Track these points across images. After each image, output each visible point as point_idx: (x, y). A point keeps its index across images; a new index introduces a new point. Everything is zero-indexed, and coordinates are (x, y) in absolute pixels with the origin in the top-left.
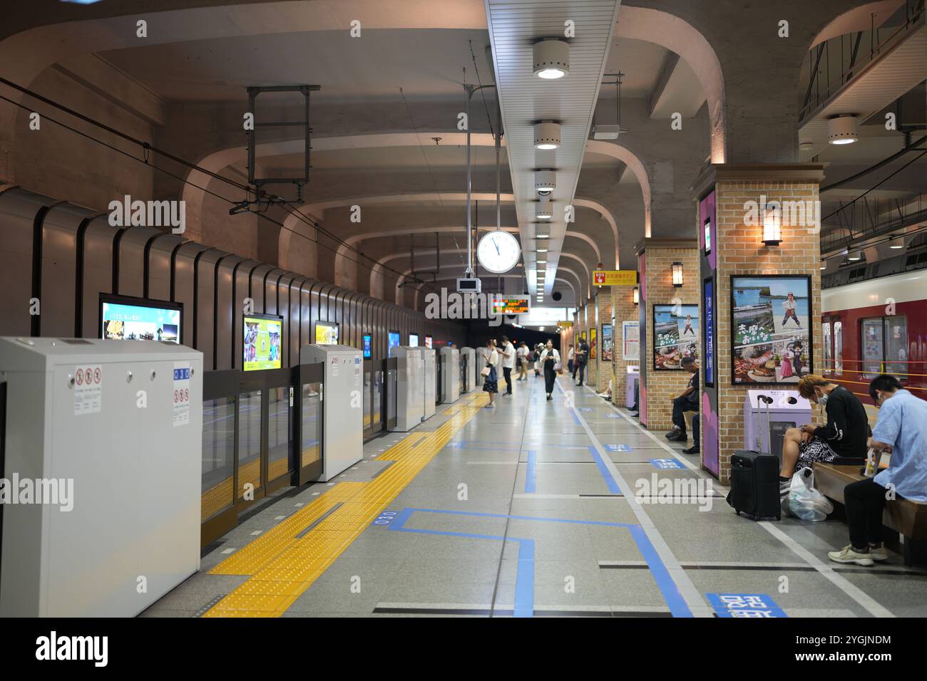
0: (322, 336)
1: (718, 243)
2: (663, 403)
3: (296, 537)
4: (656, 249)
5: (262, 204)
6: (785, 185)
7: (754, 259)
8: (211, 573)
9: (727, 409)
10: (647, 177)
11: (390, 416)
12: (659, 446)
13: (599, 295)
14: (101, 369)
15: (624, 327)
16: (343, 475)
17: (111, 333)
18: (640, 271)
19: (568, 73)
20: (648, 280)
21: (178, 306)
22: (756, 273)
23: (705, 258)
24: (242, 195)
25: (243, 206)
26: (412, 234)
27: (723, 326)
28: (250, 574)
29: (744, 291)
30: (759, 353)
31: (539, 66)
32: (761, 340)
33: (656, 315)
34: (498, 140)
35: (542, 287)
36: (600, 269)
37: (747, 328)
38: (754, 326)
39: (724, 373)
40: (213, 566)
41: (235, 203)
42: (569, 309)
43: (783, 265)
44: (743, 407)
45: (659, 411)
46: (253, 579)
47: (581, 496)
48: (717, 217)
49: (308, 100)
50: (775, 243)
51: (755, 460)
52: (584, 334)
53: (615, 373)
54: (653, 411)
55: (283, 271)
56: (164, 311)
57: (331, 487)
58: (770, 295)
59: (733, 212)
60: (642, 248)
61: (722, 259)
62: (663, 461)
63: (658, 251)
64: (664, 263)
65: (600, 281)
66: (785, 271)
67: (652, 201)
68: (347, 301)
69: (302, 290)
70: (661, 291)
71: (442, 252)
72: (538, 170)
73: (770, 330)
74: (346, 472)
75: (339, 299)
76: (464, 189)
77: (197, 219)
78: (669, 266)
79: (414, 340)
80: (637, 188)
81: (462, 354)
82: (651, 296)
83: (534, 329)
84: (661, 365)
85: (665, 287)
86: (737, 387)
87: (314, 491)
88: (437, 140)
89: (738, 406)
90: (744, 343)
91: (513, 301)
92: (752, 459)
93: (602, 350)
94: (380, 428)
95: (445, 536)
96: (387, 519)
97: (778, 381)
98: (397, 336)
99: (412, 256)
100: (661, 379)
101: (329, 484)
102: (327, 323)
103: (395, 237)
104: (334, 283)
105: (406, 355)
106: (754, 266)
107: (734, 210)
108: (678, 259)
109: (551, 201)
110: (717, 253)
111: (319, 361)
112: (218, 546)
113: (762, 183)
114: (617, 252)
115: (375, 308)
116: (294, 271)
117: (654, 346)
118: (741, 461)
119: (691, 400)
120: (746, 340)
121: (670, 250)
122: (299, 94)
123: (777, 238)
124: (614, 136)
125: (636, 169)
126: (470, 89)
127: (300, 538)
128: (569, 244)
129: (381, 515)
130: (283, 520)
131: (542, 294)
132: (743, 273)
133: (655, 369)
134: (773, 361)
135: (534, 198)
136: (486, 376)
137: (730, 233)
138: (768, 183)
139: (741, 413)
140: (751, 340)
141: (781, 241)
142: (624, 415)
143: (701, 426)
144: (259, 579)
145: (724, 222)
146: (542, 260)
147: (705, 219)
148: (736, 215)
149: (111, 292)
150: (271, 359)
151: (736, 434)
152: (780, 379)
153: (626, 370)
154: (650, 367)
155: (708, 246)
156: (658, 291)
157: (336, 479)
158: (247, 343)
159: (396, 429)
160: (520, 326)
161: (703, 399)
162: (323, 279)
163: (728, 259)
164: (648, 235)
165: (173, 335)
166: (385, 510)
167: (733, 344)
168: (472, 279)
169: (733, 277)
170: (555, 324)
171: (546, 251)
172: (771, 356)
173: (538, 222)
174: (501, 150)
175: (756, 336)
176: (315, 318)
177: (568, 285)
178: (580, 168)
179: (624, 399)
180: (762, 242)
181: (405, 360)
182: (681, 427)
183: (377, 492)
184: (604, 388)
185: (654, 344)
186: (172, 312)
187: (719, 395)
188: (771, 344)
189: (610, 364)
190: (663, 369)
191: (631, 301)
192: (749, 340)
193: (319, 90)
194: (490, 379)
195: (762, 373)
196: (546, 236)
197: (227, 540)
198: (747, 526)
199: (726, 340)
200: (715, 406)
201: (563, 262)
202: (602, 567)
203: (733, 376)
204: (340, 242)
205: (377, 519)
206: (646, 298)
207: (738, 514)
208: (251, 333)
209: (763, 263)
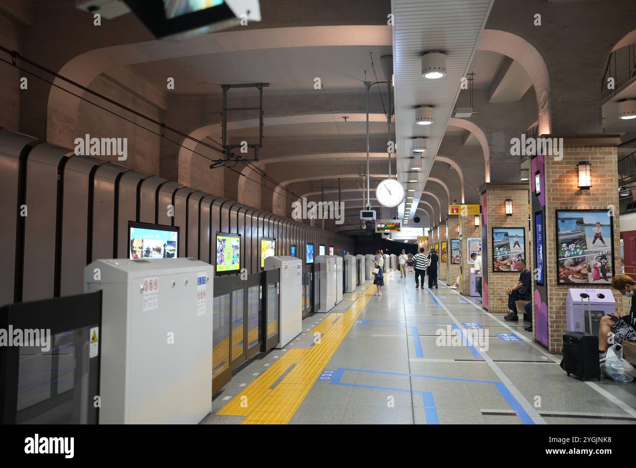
0: (265, 247)
1: (546, 188)
2: (499, 294)
3: (269, 389)
4: (494, 190)
5: (231, 161)
6: (593, 148)
7: (572, 199)
8: (219, 414)
9: (554, 301)
10: (487, 142)
11: (316, 303)
12: (500, 324)
13: (449, 220)
14: (158, 280)
15: (468, 242)
16: (291, 344)
17: (135, 248)
18: (482, 205)
19: (445, 74)
20: (488, 211)
21: (177, 229)
22: (574, 208)
23: (536, 198)
24: (218, 156)
25: (219, 163)
26: (322, 180)
27: (550, 244)
28: (245, 415)
29: (565, 221)
30: (576, 263)
31: (426, 70)
32: (577, 254)
33: (494, 234)
34: (389, 118)
35: (409, 214)
36: (455, 203)
37: (568, 246)
38: (573, 244)
39: (551, 277)
40: (220, 408)
41: (215, 161)
42: (425, 228)
43: (593, 203)
44: (565, 300)
45: (497, 299)
46: (248, 419)
47: (455, 360)
48: (546, 170)
49: (261, 93)
50: (587, 188)
51: (582, 338)
52: (437, 245)
53: (462, 273)
54: (493, 299)
55: (242, 205)
56: (167, 232)
57: (285, 352)
58: (583, 223)
59: (556, 167)
60: (484, 189)
61: (549, 199)
62: (505, 335)
63: (495, 191)
64: (499, 200)
65: (455, 211)
66: (594, 207)
67: (491, 158)
68: (280, 224)
69: (253, 217)
70: (497, 218)
71: (342, 191)
72: (415, 138)
73: (584, 247)
74: (293, 341)
75: (276, 223)
76: (364, 150)
77: (188, 171)
78: (503, 201)
79: (322, 250)
80: (479, 148)
81: (358, 259)
82: (490, 222)
83: (401, 242)
84: (498, 268)
85: (500, 216)
86: (561, 287)
87: (274, 355)
88: (345, 118)
89: (561, 299)
90: (566, 256)
91: (390, 224)
92: (579, 338)
93: (451, 256)
94: (310, 311)
95: (370, 389)
96: (328, 376)
97: (590, 282)
98: (312, 246)
99: (323, 194)
100: (498, 278)
101: (284, 350)
102: (268, 239)
103: (311, 182)
104: (272, 212)
105: (326, 261)
106: (572, 203)
107: (558, 166)
108: (509, 197)
109: (421, 158)
110: (546, 195)
111: (276, 268)
112: (220, 394)
113: (577, 147)
114: (463, 191)
115: (298, 228)
116: (248, 205)
117: (493, 256)
118: (571, 339)
119: (521, 293)
120: (567, 254)
121: (503, 191)
122: (256, 89)
123: (589, 185)
124: (469, 115)
125: (478, 135)
126: (368, 85)
127: (273, 389)
128: (429, 186)
129: (323, 373)
130: (259, 376)
131: (407, 218)
132: (564, 209)
133: (494, 271)
134: (586, 269)
135: (409, 156)
136: (376, 274)
137: (555, 181)
138: (581, 147)
139: (564, 304)
140: (571, 254)
141: (591, 186)
142: (470, 302)
143: (533, 312)
144: (252, 419)
145: (551, 174)
146: (410, 197)
147: (536, 171)
148: (559, 169)
149: (135, 221)
150: (233, 263)
151: (560, 318)
152: (591, 281)
153: (470, 271)
154: (490, 269)
155: (538, 189)
156: (495, 218)
157: (288, 347)
158: (218, 253)
159: (320, 311)
160: (392, 240)
161: (535, 294)
162: (265, 209)
163: (554, 199)
164: (488, 180)
165: (173, 248)
166: (325, 370)
167: (558, 257)
168: (370, 211)
169: (557, 211)
170: (416, 238)
171: (414, 190)
172: (585, 265)
173: (410, 172)
174: (391, 125)
175: (574, 251)
176: (261, 235)
177: (425, 213)
178: (443, 135)
179: (469, 290)
180: (578, 187)
181: (325, 265)
182: (514, 311)
183: (317, 356)
184: (452, 282)
185: (493, 254)
186: (172, 233)
187: (548, 292)
188: (585, 257)
189: (457, 267)
190: (499, 271)
191: (473, 224)
192: (569, 254)
193: (269, 86)
194: (379, 276)
195: (578, 277)
196: (416, 181)
197: (224, 390)
198: (577, 385)
199: (553, 253)
200: (545, 299)
201: (424, 197)
202: (484, 413)
203: (558, 278)
204: (277, 184)
205: (321, 376)
206: (487, 223)
207: (569, 375)
208: (221, 246)
209: (578, 201)
